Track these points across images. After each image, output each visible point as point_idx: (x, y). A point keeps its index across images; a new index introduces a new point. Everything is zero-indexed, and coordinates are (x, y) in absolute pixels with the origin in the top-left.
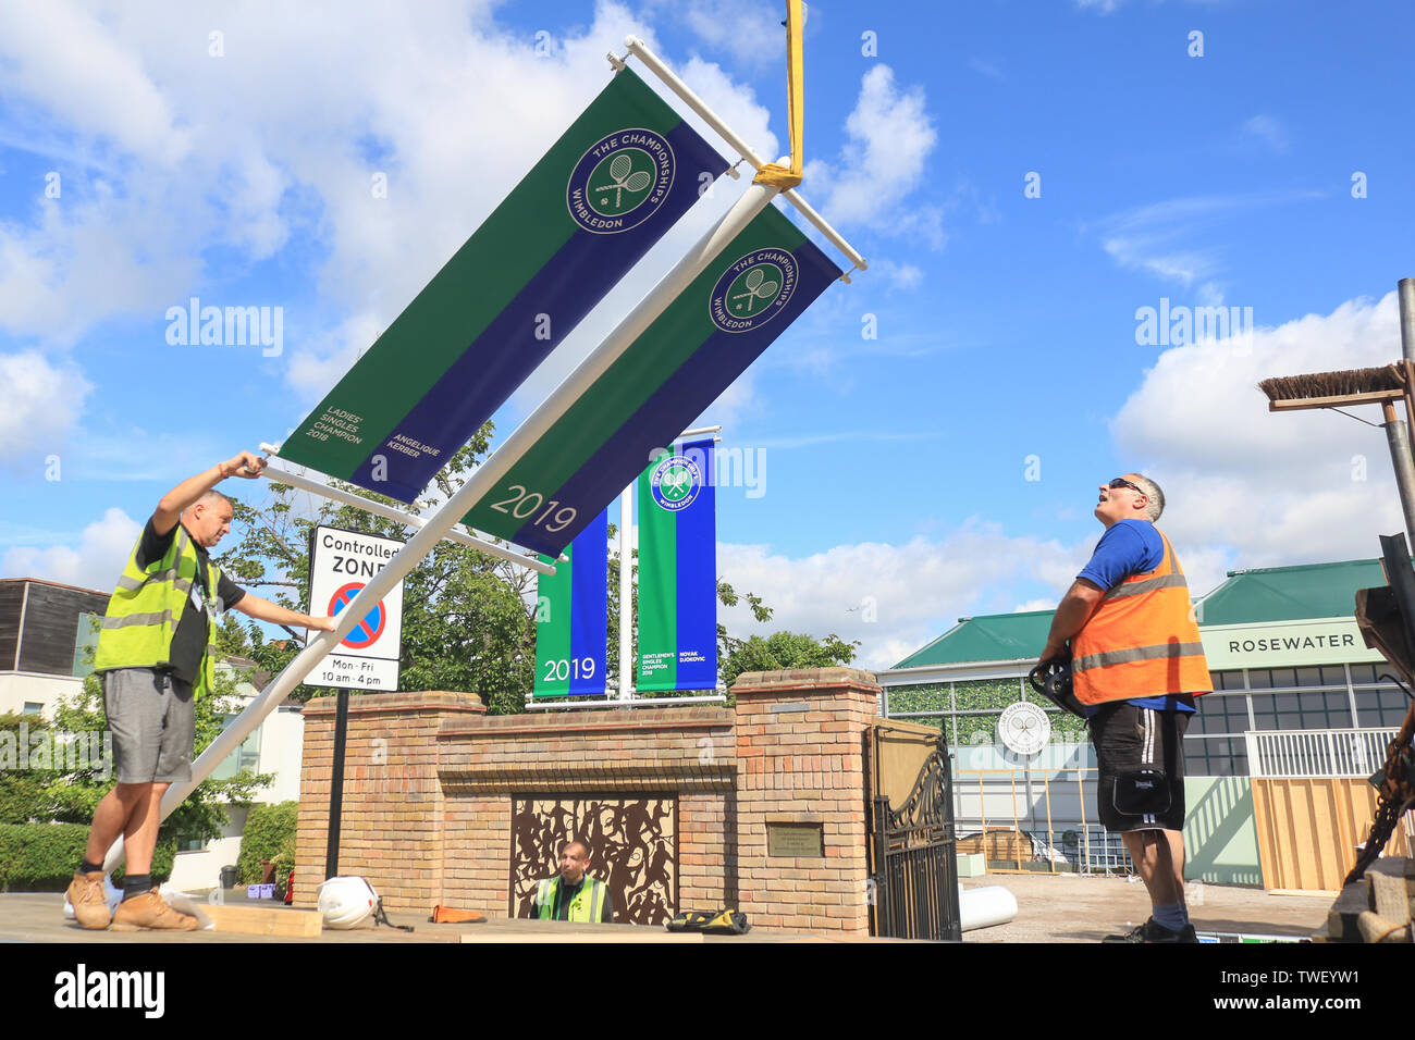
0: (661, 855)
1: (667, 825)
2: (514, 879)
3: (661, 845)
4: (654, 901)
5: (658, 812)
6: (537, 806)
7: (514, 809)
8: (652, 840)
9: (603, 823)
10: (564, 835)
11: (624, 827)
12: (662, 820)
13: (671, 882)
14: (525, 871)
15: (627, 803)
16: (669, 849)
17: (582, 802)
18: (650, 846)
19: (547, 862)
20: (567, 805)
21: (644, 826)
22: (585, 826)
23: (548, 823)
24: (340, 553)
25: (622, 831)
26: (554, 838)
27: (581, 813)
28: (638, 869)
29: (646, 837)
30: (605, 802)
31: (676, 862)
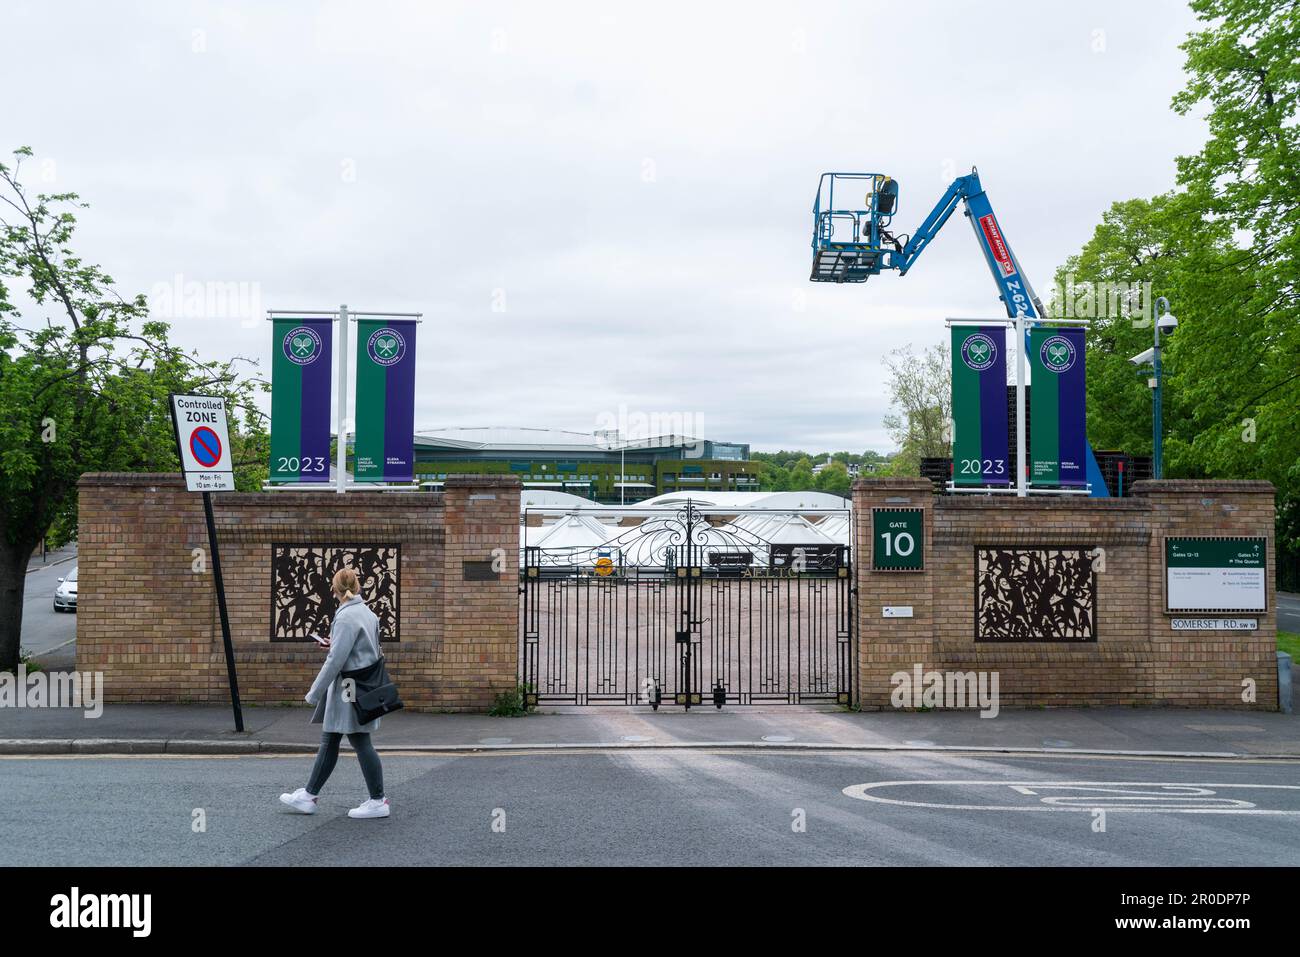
0: (388, 581)
1: (392, 564)
2: (274, 597)
3: (387, 575)
4: (382, 607)
5: (386, 556)
6: (293, 553)
7: (274, 553)
8: (381, 572)
9: (345, 562)
10: (315, 570)
11: (361, 565)
12: (388, 560)
13: (394, 597)
14: (284, 593)
15: (363, 550)
16: (393, 577)
17: (329, 550)
18: (380, 576)
19: (302, 587)
20: (318, 551)
21: (375, 564)
22: (331, 565)
23: (302, 563)
24: (189, 410)
25: (359, 567)
26: (307, 572)
27: (328, 556)
28: (371, 589)
29: (377, 570)
30: (347, 550)
31: (398, 585)
